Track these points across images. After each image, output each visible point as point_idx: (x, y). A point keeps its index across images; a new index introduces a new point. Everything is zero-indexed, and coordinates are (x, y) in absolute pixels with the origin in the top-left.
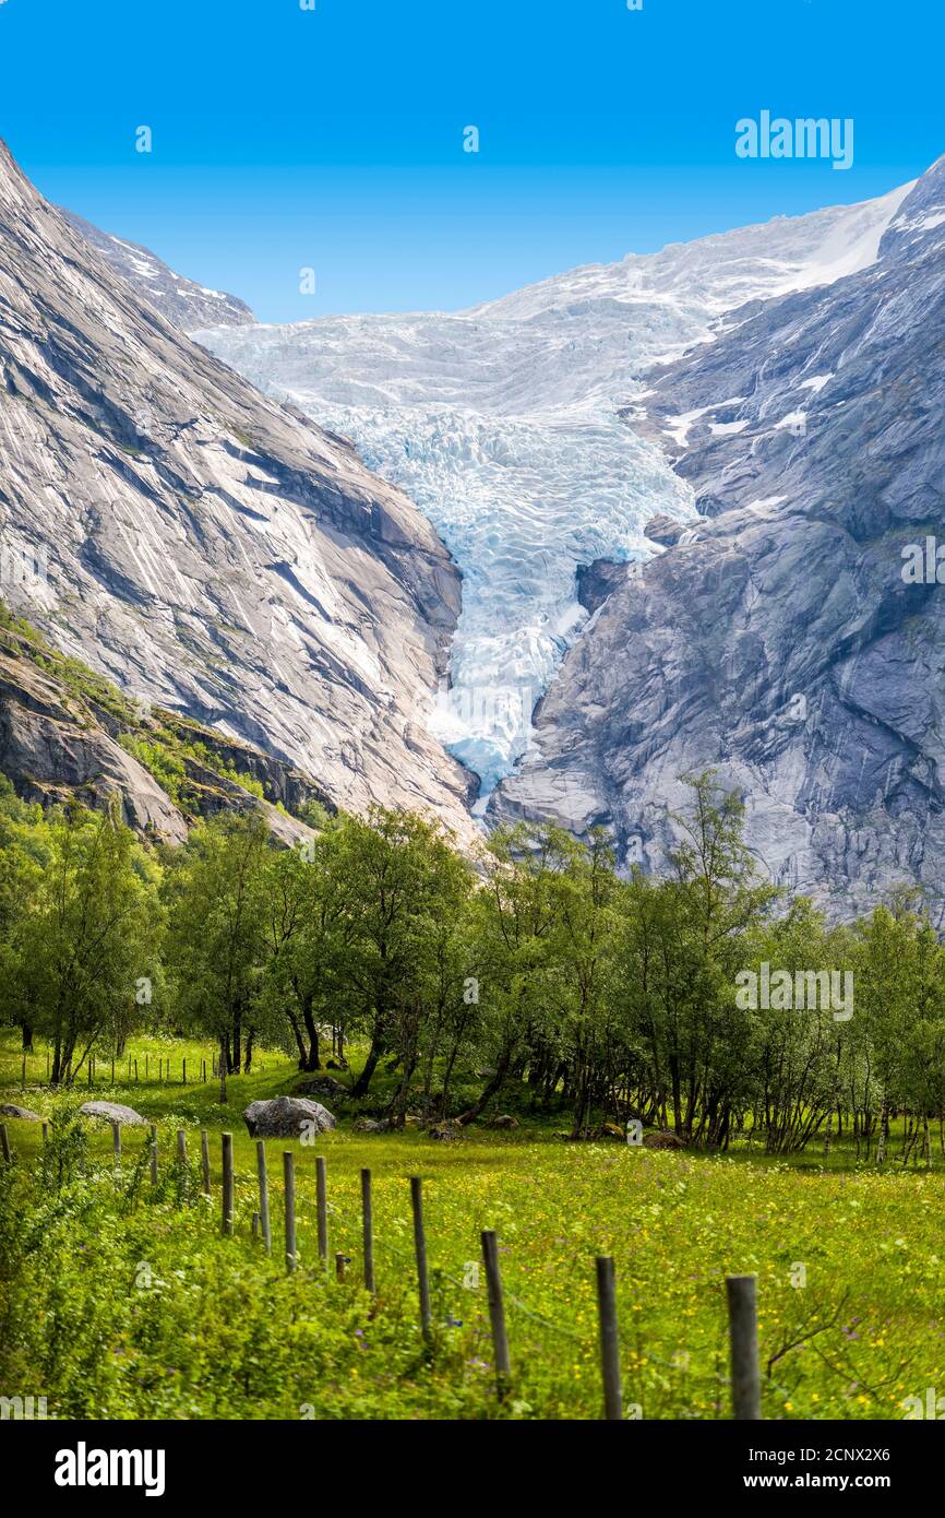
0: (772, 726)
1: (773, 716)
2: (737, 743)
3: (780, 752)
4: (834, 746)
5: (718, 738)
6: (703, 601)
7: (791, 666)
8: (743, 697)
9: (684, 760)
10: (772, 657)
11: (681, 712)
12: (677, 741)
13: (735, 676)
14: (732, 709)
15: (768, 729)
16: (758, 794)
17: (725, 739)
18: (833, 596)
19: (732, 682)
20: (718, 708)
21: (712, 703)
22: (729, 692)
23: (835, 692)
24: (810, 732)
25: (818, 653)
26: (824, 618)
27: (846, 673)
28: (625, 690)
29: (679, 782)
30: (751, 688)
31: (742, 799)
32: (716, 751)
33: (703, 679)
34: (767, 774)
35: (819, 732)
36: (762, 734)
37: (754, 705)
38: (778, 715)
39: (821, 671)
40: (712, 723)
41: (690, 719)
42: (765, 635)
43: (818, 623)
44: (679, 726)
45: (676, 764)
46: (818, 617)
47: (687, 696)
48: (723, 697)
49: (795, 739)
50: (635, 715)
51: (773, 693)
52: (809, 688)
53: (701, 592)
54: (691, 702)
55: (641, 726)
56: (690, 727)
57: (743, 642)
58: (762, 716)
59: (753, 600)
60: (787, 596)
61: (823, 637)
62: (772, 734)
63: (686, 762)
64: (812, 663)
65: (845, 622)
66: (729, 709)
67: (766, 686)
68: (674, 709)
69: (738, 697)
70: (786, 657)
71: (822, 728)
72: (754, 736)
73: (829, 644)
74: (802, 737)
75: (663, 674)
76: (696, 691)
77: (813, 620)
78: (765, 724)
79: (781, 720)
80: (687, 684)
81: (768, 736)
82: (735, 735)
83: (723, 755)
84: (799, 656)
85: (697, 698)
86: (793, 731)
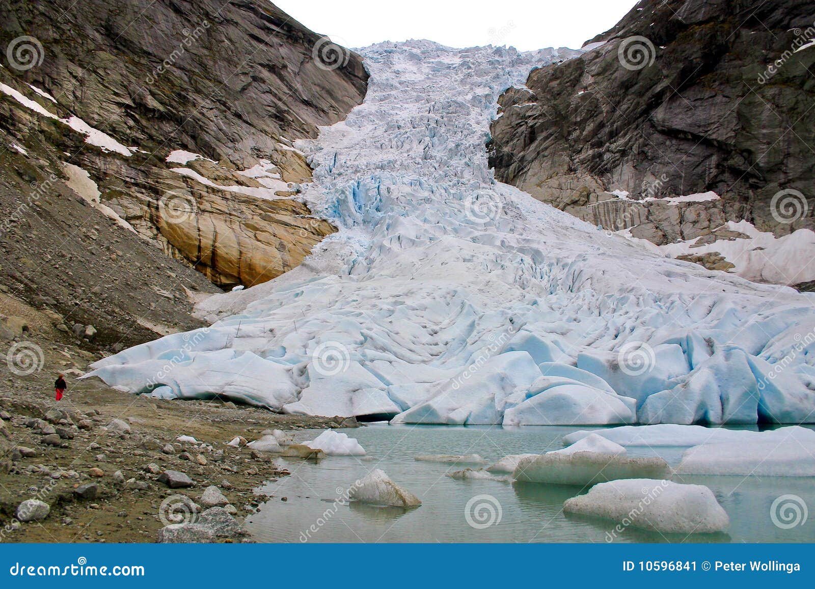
0: (607, 150)
1: (608, 144)
2: (582, 162)
3: (615, 167)
4: (657, 158)
5: (568, 159)
7: (618, 113)
8: (584, 133)
9: (542, 174)
10: (605, 108)
11: (539, 144)
12: (536, 164)
13: (579, 119)
14: (576, 141)
15: (604, 153)
16: (599, 192)
18: (646, 72)
19: (576, 123)
20: (567, 140)
21: (562, 137)
22: (575, 130)
23: (653, 126)
24: (636, 152)
25: (638, 103)
26: (641, 84)
27: (659, 114)
28: (500, 136)
29: (539, 188)
30: (590, 127)
31: (588, 196)
32: (566, 167)
33: (555, 124)
34: (605, 181)
35: (643, 151)
36: (600, 155)
37: (593, 138)
38: (611, 143)
39: (641, 115)
40: (564, 149)
41: (546, 149)
42: (598, 96)
43: (636, 87)
44: (538, 153)
45: (536, 177)
46: (636, 84)
47: (544, 134)
48: (569, 133)
49: (625, 158)
50: (506, 149)
51: (607, 130)
52: (634, 126)
54: (546, 138)
55: (511, 156)
56: (546, 153)
57: (584, 98)
58: (600, 144)
59: (588, 80)
60: (612, 74)
61: (641, 94)
62: (608, 154)
63: (543, 175)
64: (634, 110)
65: (656, 84)
66: (575, 141)
67: (601, 125)
68: (534, 145)
69: (581, 133)
70: (615, 107)
71: (646, 149)
72: (594, 157)
73: (645, 98)
74: (630, 157)
75: (526, 123)
76: (551, 131)
77: (632, 86)
78: (602, 150)
79: (613, 146)
80: (543, 127)
81: (605, 157)
82: (578, 158)
83: (571, 170)
84: (624, 107)
85: (551, 135)
86: (623, 153)
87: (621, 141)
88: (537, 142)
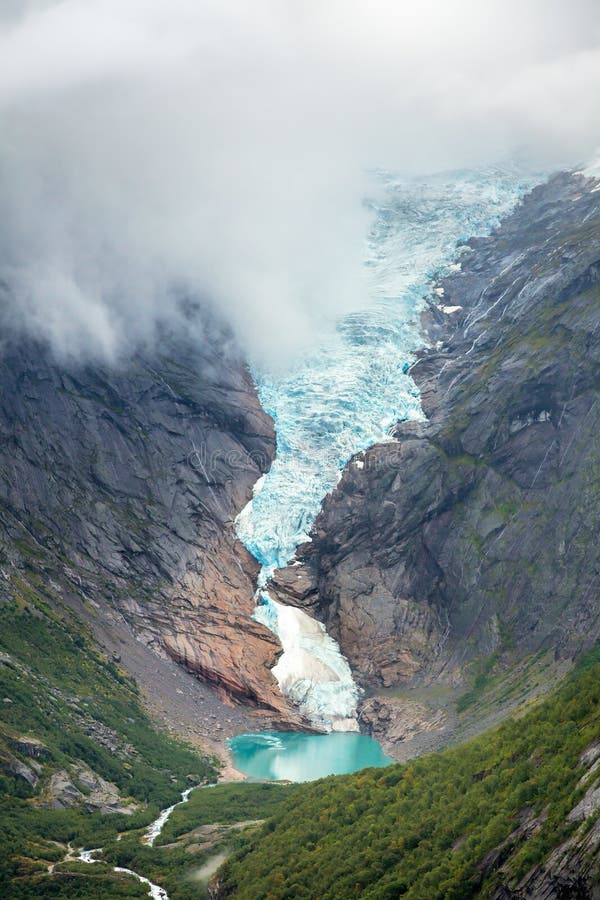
0: (394, 550)
1: (395, 546)
2: (377, 558)
3: (396, 564)
5: (369, 555)
6: (376, 483)
7: (406, 521)
8: (383, 536)
10: (398, 517)
11: (355, 541)
12: (352, 555)
13: (381, 525)
15: (392, 552)
16: (380, 586)
17: (372, 555)
18: (430, 489)
19: (379, 528)
20: (371, 540)
21: (370, 536)
22: (377, 533)
23: (422, 537)
24: (409, 555)
25: (419, 516)
26: (424, 500)
28: (335, 525)
29: (349, 575)
30: (387, 532)
31: (373, 588)
32: (367, 562)
33: (367, 525)
34: (387, 574)
36: (389, 555)
37: (387, 540)
38: (397, 545)
39: (418, 526)
40: (368, 548)
41: (359, 544)
42: (397, 505)
43: (421, 502)
44: (354, 547)
45: (350, 566)
46: (422, 498)
47: (360, 532)
48: (375, 535)
49: (402, 558)
50: (336, 540)
51: (396, 535)
53: (376, 478)
54: (360, 536)
55: (338, 546)
56: (358, 548)
57: (387, 509)
58: (390, 545)
59: (396, 486)
60: (410, 486)
61: (422, 508)
62: (392, 555)
63: (354, 566)
64: (415, 521)
65: (432, 503)
66: (376, 541)
67: (394, 530)
68: (352, 539)
69: (381, 535)
70: (405, 518)
71: (414, 554)
72: (385, 556)
73: (424, 512)
74: (405, 558)
76: (364, 531)
77: (419, 500)
78: (389, 550)
79: (398, 548)
80: (360, 526)
81: (391, 555)
82: (377, 554)
83: (370, 564)
84: (411, 517)
85: (363, 534)
86: (402, 554)
87: (403, 545)
88: (354, 537)
